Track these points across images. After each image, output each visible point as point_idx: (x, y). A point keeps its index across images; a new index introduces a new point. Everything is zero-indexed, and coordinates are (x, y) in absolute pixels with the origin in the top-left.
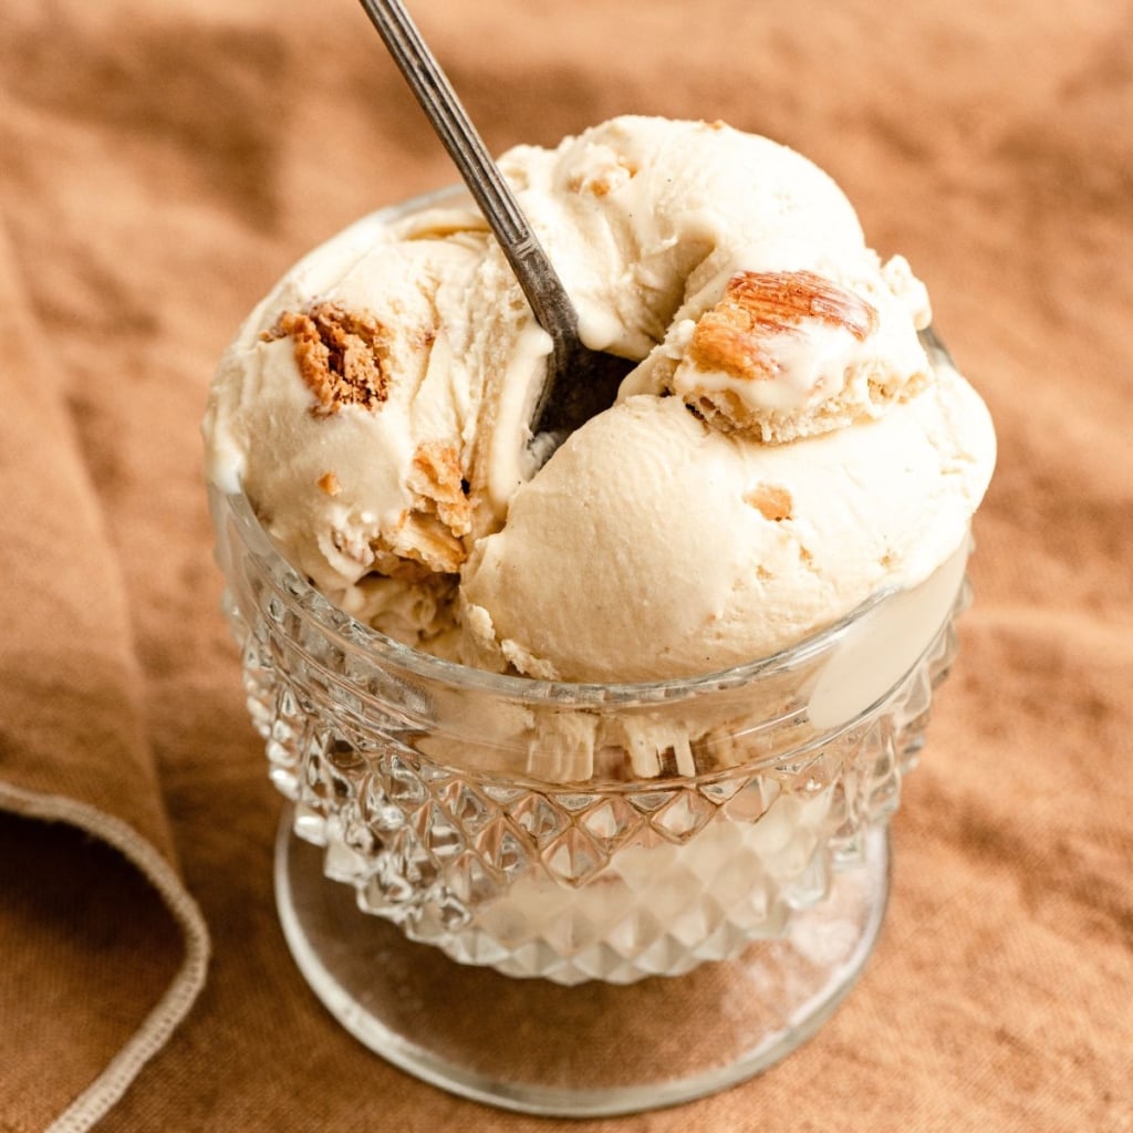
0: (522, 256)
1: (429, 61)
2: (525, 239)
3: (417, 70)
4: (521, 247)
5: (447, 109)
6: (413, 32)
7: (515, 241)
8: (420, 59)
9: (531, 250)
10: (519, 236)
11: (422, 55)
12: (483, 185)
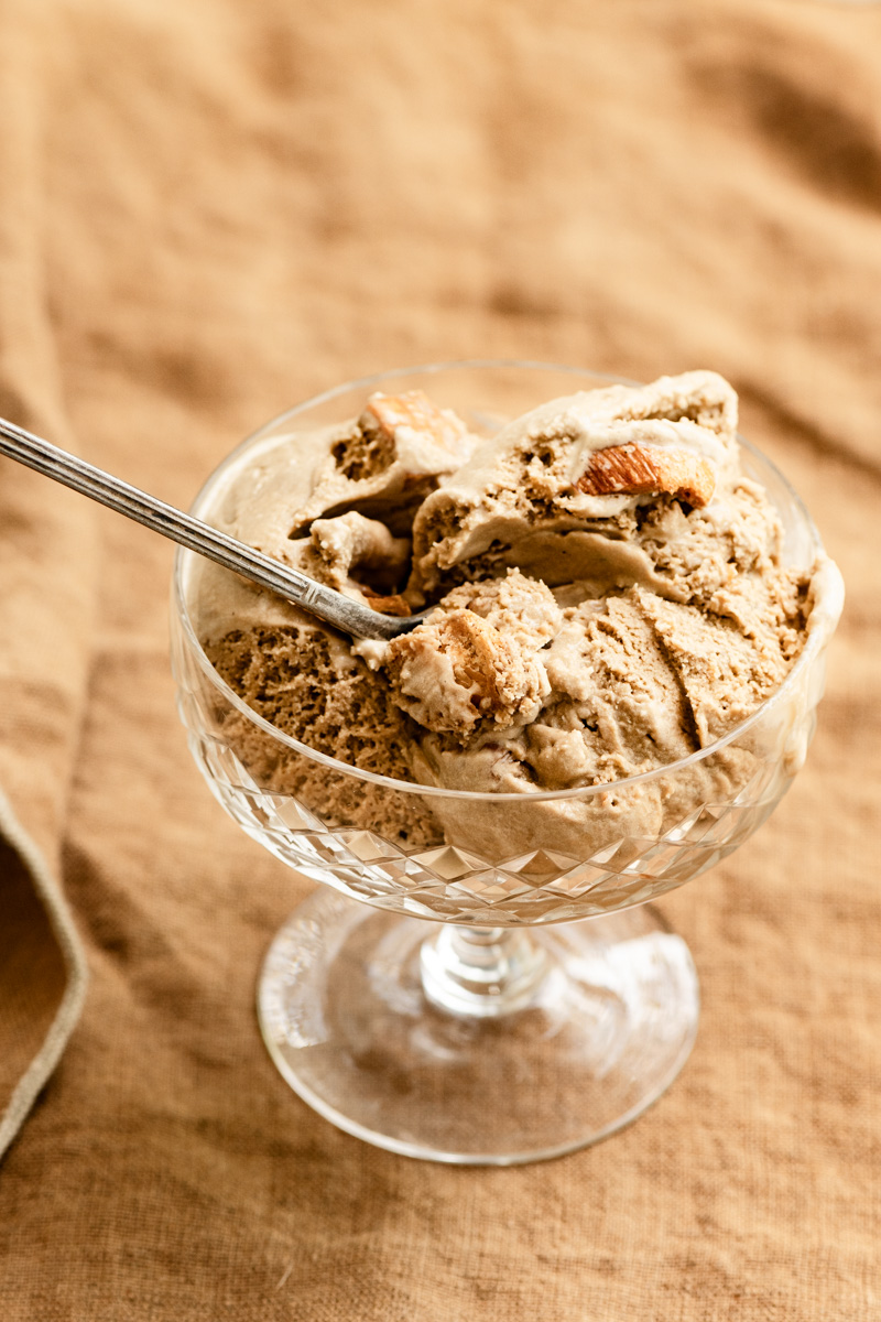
0: (313, 601)
1: (158, 506)
2: (308, 588)
3: (153, 518)
4: (308, 596)
5: (193, 532)
6: (134, 494)
7: (300, 594)
8: (151, 509)
9: (317, 593)
10: (302, 589)
11: (151, 506)
12: (252, 568)
